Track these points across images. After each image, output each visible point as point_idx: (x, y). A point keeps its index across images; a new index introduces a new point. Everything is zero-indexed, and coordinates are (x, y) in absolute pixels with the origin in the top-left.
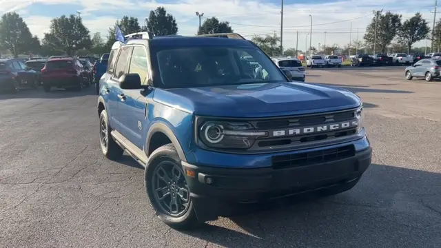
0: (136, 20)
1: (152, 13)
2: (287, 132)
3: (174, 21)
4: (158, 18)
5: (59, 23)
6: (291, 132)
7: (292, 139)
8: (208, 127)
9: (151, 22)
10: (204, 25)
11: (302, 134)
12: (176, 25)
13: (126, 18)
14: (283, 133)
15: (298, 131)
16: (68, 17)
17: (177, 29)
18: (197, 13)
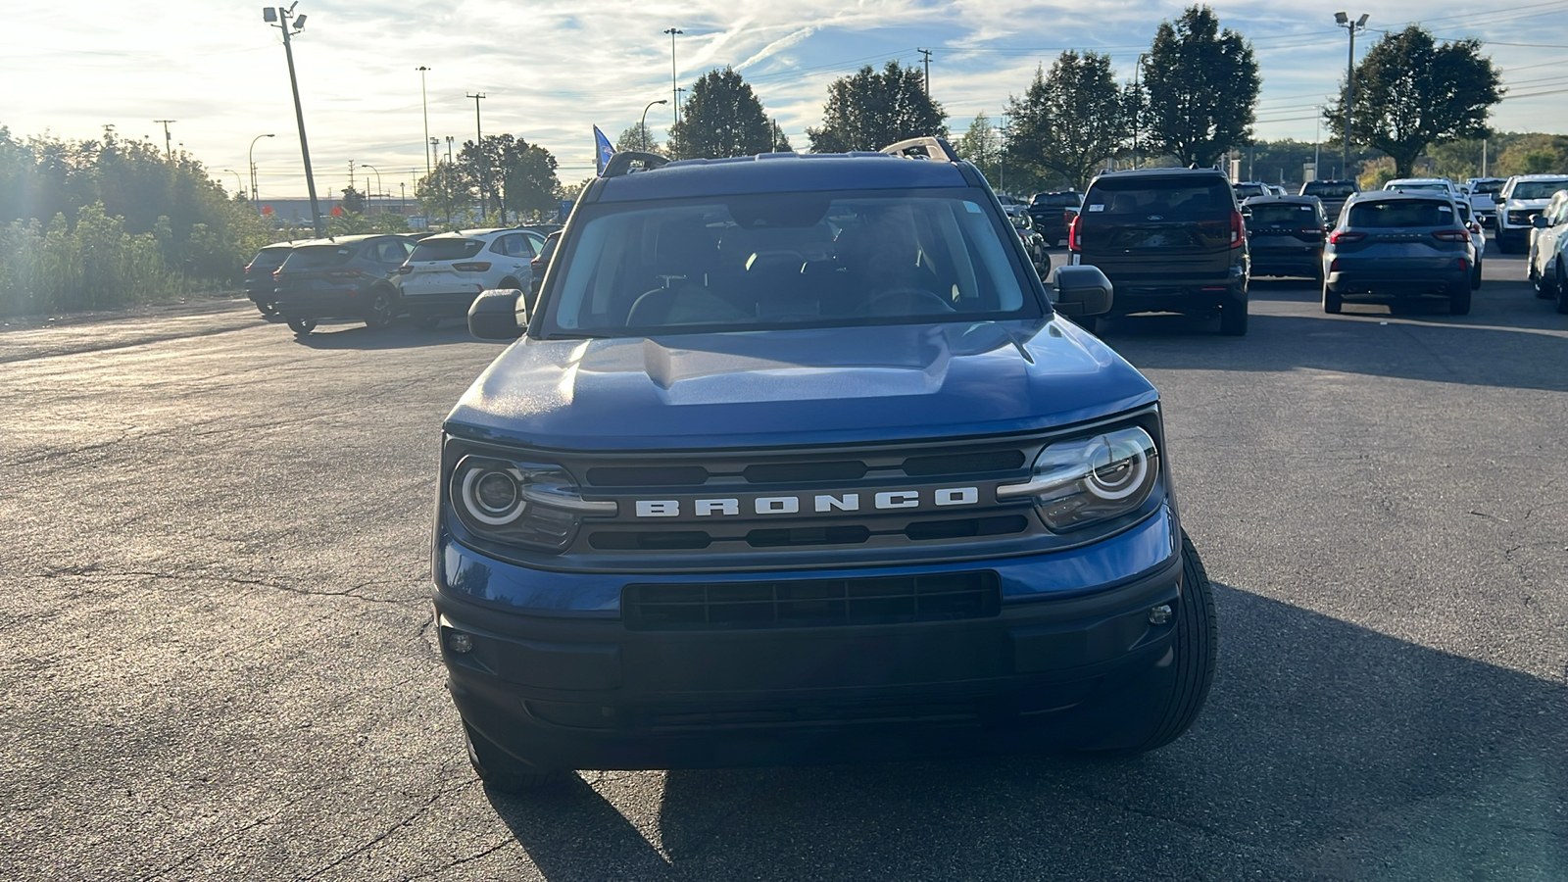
0: (1105, 62)
1: (1166, 30)
2: (687, 508)
3: (1248, 55)
4: (1188, 46)
5: (853, 95)
6: (703, 507)
7: (712, 531)
8: (472, 473)
9: (1158, 64)
10: (1370, 61)
11: (747, 516)
12: (1253, 68)
13: (1069, 60)
14: (671, 508)
15: (730, 506)
16: (880, 71)
17: (1256, 82)
18: (1341, 18)
